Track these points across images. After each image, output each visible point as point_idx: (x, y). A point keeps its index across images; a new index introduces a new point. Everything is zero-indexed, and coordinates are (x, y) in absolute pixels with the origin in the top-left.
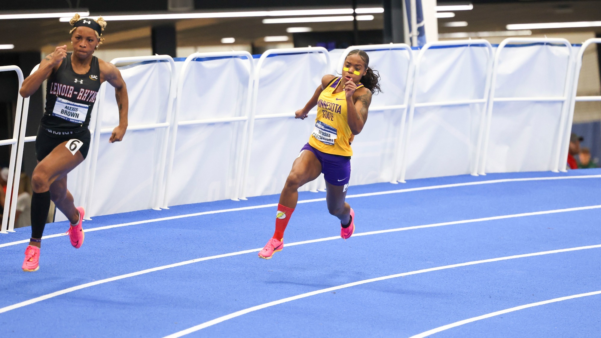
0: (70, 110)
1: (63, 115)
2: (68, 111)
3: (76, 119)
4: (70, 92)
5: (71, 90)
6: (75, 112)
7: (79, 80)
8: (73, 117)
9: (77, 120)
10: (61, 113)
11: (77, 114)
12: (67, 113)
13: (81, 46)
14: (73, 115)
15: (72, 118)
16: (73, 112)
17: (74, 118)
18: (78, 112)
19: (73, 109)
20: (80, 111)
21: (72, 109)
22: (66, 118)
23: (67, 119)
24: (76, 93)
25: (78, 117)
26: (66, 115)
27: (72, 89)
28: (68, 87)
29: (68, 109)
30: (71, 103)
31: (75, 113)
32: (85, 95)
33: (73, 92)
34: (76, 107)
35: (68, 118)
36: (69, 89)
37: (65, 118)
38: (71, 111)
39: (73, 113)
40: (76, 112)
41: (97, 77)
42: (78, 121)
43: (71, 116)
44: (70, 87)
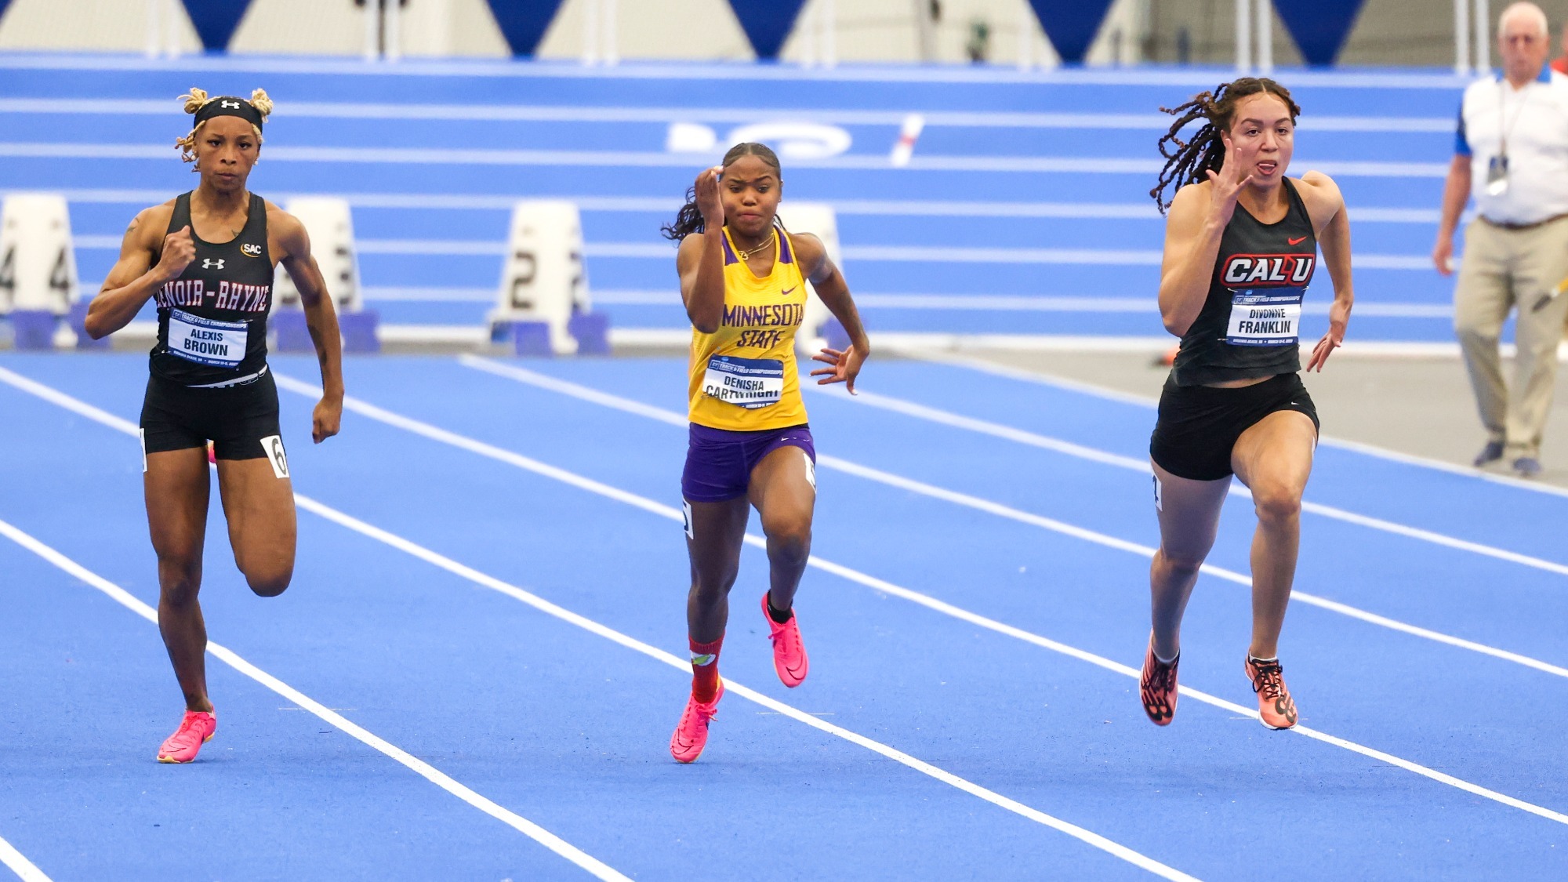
0: (203, 338)
1: (189, 351)
2: (200, 341)
3: (222, 357)
4: (196, 293)
5: (198, 290)
6: (216, 343)
7: (214, 260)
8: (215, 353)
9: (225, 361)
10: (185, 347)
11: (222, 346)
12: (199, 346)
13: (223, 161)
14: (213, 350)
15: (212, 356)
16: (212, 342)
17: (218, 356)
18: (223, 343)
19: (210, 337)
20: (228, 339)
21: (208, 335)
22: (198, 357)
23: (200, 360)
24: (211, 294)
25: (225, 354)
26: (197, 350)
27: (199, 286)
28: (189, 283)
29: (198, 337)
30: (202, 320)
31: (218, 345)
32: (233, 297)
33: (204, 294)
34: (218, 331)
35: (203, 358)
36: (192, 286)
37: (195, 359)
38: (206, 342)
39: (213, 345)
40: (220, 343)
41: (260, 248)
42: (229, 362)
43: (210, 352)
44: (193, 283)
